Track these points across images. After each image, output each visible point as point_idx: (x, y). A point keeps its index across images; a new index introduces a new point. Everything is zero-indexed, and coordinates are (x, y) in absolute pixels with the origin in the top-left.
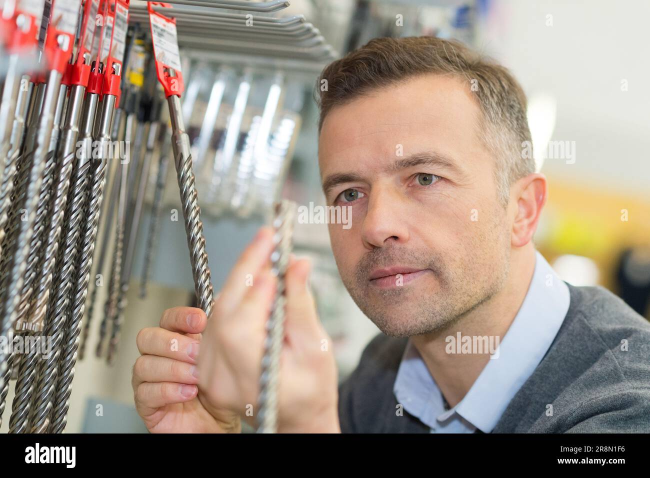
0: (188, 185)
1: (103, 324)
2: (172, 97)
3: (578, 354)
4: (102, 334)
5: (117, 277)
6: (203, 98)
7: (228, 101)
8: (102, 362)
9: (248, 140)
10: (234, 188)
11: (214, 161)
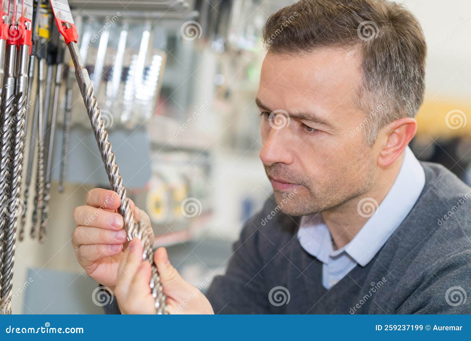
0: (92, 105)
1: (35, 213)
2: (71, 43)
3: (430, 214)
4: (34, 220)
5: (41, 179)
6: (94, 45)
7: (112, 46)
8: (36, 240)
9: (130, 72)
10: (122, 107)
11: (106, 89)
